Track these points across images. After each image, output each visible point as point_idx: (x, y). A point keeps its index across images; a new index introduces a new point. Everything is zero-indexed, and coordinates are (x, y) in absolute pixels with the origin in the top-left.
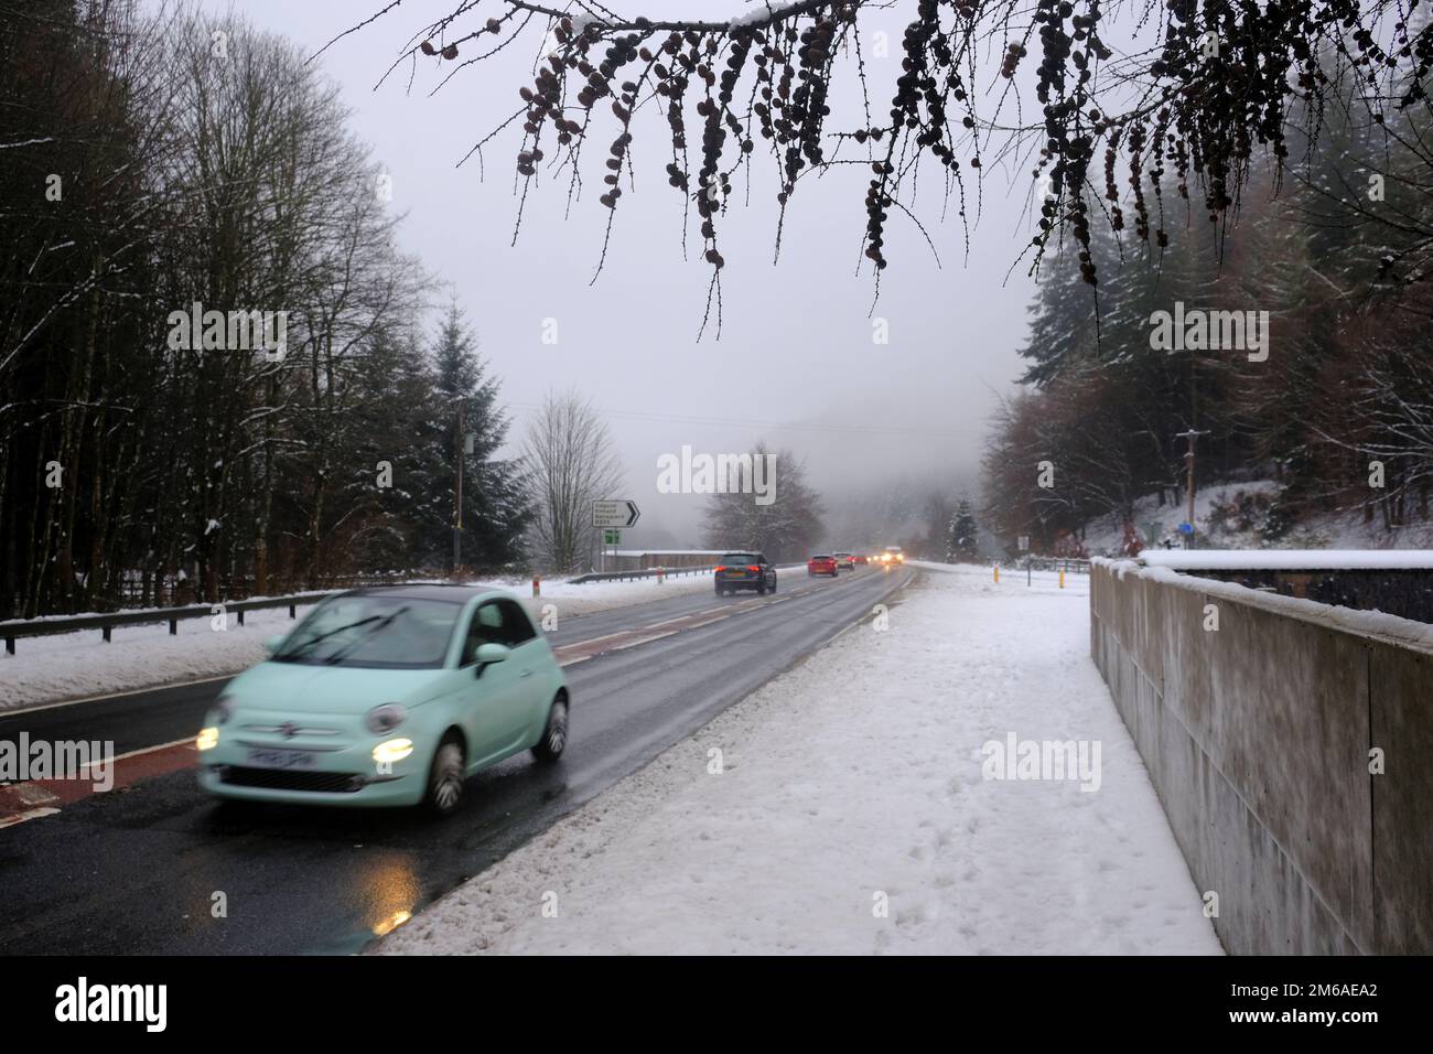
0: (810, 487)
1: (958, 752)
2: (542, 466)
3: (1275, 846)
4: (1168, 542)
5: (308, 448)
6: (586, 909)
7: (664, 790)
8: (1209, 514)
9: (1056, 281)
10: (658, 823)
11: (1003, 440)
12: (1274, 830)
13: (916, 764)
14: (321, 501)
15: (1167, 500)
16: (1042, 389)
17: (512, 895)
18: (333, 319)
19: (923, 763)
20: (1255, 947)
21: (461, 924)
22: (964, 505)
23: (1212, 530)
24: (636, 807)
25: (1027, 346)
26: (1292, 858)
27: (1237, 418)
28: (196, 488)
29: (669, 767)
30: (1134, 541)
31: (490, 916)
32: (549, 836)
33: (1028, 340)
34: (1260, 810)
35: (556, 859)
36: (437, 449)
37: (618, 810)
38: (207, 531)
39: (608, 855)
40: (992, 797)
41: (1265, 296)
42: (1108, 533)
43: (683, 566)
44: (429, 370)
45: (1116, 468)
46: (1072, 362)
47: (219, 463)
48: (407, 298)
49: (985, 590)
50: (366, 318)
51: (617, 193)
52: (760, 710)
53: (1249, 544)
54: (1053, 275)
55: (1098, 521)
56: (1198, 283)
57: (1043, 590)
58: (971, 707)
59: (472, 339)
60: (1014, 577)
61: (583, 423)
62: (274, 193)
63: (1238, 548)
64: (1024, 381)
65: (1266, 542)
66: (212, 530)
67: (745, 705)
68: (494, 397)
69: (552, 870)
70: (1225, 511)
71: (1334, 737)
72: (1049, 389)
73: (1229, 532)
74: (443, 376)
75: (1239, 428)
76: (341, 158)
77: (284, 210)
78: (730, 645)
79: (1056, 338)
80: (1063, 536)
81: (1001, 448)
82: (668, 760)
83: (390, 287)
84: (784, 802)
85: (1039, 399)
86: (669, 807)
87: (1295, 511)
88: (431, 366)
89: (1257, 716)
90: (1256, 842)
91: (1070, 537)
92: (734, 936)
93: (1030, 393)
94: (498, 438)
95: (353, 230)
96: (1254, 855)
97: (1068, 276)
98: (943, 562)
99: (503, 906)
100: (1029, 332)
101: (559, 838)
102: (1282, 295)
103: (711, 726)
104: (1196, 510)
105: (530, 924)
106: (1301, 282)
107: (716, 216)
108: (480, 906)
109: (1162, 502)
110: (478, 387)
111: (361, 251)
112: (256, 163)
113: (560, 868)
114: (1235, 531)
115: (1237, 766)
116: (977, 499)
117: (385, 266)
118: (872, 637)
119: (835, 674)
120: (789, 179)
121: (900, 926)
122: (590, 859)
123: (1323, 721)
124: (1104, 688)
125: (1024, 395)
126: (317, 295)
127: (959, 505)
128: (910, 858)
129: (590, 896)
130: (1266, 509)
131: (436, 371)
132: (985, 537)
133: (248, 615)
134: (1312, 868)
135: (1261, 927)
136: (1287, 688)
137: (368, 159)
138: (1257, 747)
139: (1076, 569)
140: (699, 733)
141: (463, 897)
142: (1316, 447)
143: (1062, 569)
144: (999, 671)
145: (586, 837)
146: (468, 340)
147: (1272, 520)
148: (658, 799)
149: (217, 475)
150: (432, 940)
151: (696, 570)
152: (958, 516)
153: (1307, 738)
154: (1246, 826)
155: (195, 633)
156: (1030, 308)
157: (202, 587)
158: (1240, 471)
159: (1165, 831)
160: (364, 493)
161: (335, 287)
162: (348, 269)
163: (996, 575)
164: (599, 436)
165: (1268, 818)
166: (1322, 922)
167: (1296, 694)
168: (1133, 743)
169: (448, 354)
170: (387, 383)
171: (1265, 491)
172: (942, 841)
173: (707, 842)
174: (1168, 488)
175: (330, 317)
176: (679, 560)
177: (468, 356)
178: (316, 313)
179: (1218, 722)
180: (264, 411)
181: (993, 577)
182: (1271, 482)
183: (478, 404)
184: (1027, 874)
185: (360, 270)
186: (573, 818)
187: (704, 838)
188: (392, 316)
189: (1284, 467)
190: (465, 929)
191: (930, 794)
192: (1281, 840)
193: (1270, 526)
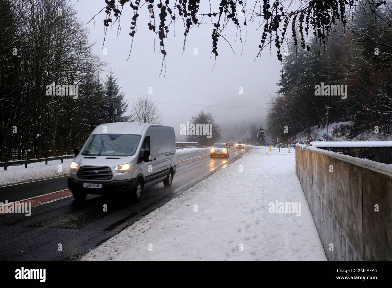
0: (216, 124)
1: (255, 201)
2: (138, 118)
3: (339, 228)
4: (320, 139)
5: (67, 112)
6: (141, 248)
7: (168, 212)
8: (333, 131)
9: (288, 63)
10: (165, 222)
11: (272, 110)
12: (339, 223)
13: (242, 204)
14: (71, 128)
15: (320, 127)
16: (284, 95)
17: (121, 244)
18: (74, 74)
19: (244, 204)
20: (335, 258)
21: (104, 253)
22: (261, 129)
23: (333, 136)
24: (159, 217)
25: (280, 82)
26: (343, 232)
27: (341, 103)
28: (33, 125)
29: (170, 205)
30: (311, 139)
31: (113, 250)
32: (133, 226)
33: (280, 80)
34: (336, 218)
35: (134, 233)
36: (106, 113)
37: (154, 218)
38: (37, 137)
39: (150, 232)
40: (264, 214)
41: (349, 67)
42: (303, 137)
43: (179, 147)
44: (104, 90)
45: (305, 118)
46: (293, 87)
47: (40, 117)
48: (96, 68)
49: (266, 153)
50: (84, 74)
51: (134, 32)
52: (198, 189)
53: (344, 140)
54: (287, 61)
55: (300, 133)
56: (330, 64)
57: (284, 153)
58: (259, 187)
59: (117, 80)
60: (275, 150)
61: (149, 105)
62: (55, 36)
63: (341, 141)
64: (279, 93)
65: (349, 139)
66: (38, 137)
67: (194, 187)
68: (123, 97)
69: (133, 236)
70: (337, 130)
71: (353, 197)
72: (286, 95)
73: (338, 136)
74: (108, 91)
75: (342, 106)
76: (75, 26)
77: (59, 42)
78: (191, 169)
79: (288, 80)
80: (290, 138)
81: (272, 112)
82: (170, 203)
83: (91, 65)
84: (202, 215)
85: (283, 98)
86: (170, 217)
87: (357, 130)
88: (104, 88)
89: (335, 190)
90: (335, 227)
91: (292, 138)
92: (184, 255)
93: (280, 96)
94: (124, 110)
95: (80, 48)
96: (334, 231)
97: (292, 61)
98: (255, 145)
99: (117, 247)
100: (280, 78)
101: (136, 227)
102: (354, 67)
103: (184, 193)
104: (329, 130)
105: (124, 252)
106: (360, 63)
107: (164, 39)
108: (110, 247)
109: (319, 128)
110: (118, 95)
111: (82, 54)
112: (49, 27)
113: (135, 236)
114: (340, 136)
115: (330, 205)
116: (265, 127)
117: (89, 59)
118: (233, 167)
119: (221, 178)
120: (187, 28)
121: (233, 252)
122: (144, 233)
123: (351, 191)
124: (299, 182)
125: (279, 97)
126: (69, 67)
127: (260, 129)
128: (238, 232)
129: (143, 244)
130: (349, 130)
131: (106, 90)
132: (268, 138)
133: (49, 162)
134: (348, 235)
135: (336, 252)
136: (342, 182)
137: (83, 26)
138: (335, 199)
139: (294, 147)
140: (180, 195)
141: (106, 245)
142: (364, 111)
143: (289, 147)
144: (269, 177)
145: (144, 226)
146: (115, 81)
147: (351, 133)
148: (166, 215)
149: (39, 121)
150: (95, 257)
151: (183, 148)
152: (260, 132)
153: (347, 197)
154: (332, 223)
155: (33, 167)
156: (281, 71)
157: (35, 154)
158: (342, 118)
159: (313, 224)
160: (85, 126)
161: (74, 65)
162: (78, 59)
163: (270, 149)
164: (154, 109)
165: (338, 220)
166: (351, 251)
167: (344, 184)
168: (305, 198)
169: (109, 85)
170: (91, 94)
171: (349, 124)
172: (248, 227)
173: (179, 227)
174: (320, 124)
175: (73, 74)
176: (178, 145)
177: (116, 86)
178: (68, 73)
179: (325, 192)
180: (53, 102)
181: (269, 150)
182: (351, 122)
183: (119, 100)
184: (272, 236)
185: (82, 60)
186: (140, 221)
187: (178, 226)
188: (91, 73)
189: (355, 117)
190: (105, 254)
191: (245, 213)
192: (341, 227)
193: (350, 135)
